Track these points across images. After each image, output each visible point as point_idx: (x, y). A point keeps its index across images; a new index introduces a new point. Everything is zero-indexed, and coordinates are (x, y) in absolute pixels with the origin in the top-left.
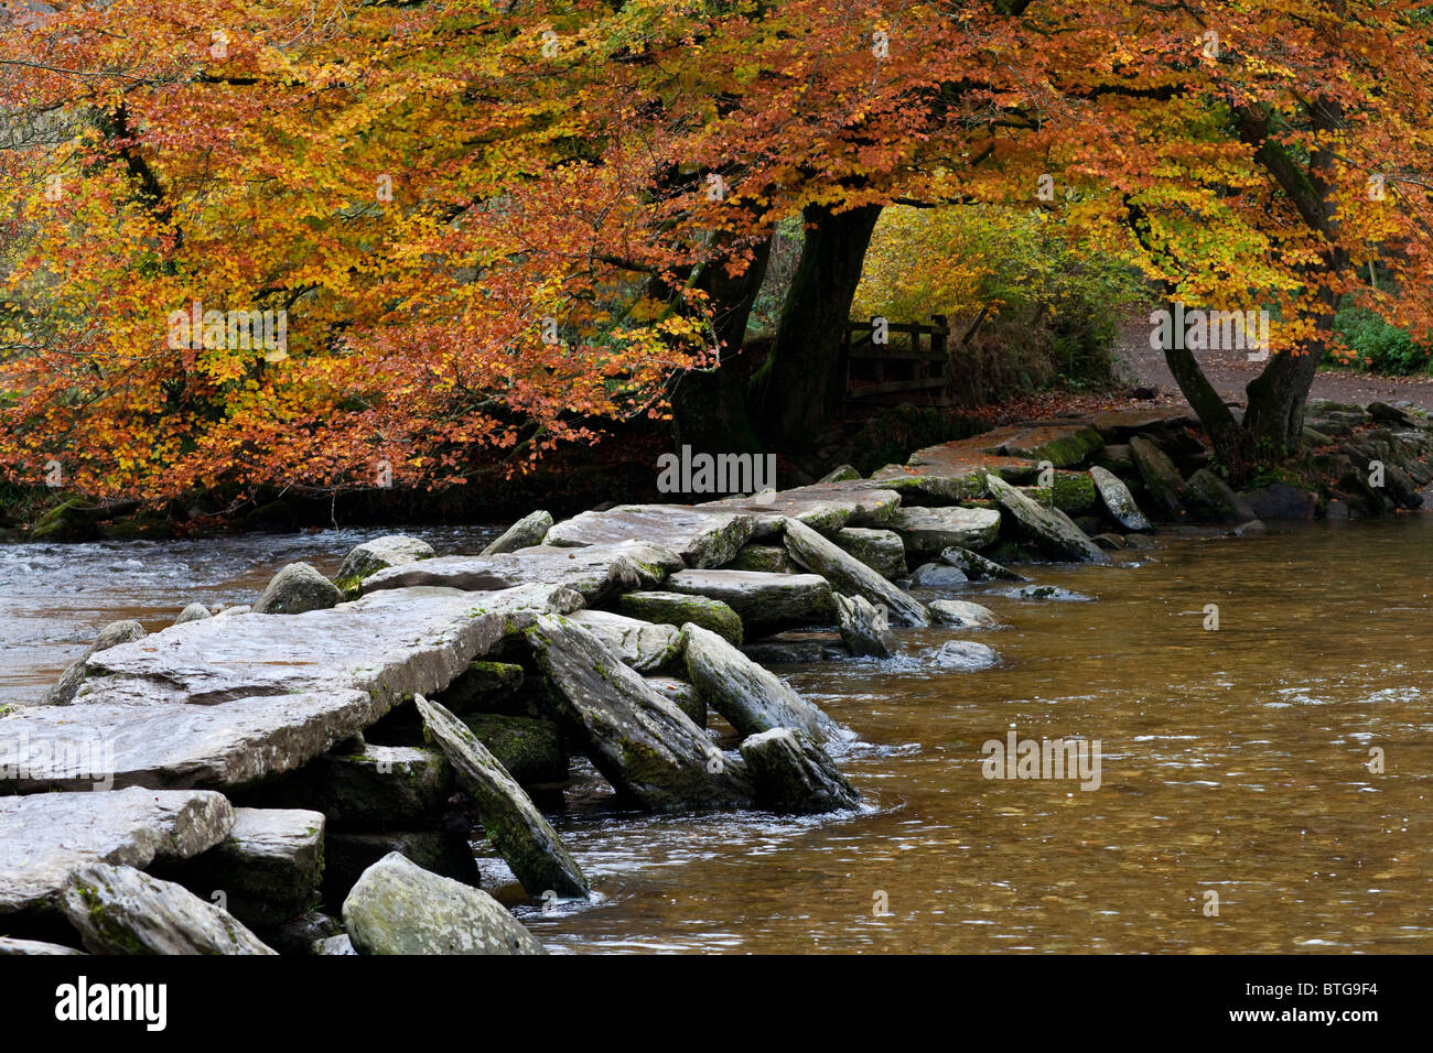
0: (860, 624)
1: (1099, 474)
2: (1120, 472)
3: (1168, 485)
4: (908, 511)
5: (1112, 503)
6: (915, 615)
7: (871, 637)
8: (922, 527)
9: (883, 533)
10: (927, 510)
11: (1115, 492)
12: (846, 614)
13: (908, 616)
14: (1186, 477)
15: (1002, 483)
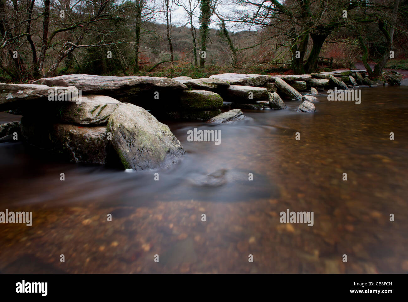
0: (274, 101)
1: (350, 77)
2: (354, 77)
3: (361, 79)
4: (313, 79)
5: (352, 81)
6: (300, 98)
7: (277, 104)
8: (315, 82)
9: (303, 82)
10: (316, 79)
11: (352, 79)
12: (271, 98)
13: (298, 99)
14: (364, 78)
15: (332, 76)
